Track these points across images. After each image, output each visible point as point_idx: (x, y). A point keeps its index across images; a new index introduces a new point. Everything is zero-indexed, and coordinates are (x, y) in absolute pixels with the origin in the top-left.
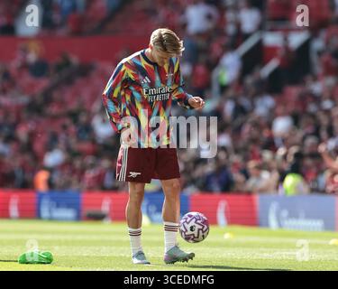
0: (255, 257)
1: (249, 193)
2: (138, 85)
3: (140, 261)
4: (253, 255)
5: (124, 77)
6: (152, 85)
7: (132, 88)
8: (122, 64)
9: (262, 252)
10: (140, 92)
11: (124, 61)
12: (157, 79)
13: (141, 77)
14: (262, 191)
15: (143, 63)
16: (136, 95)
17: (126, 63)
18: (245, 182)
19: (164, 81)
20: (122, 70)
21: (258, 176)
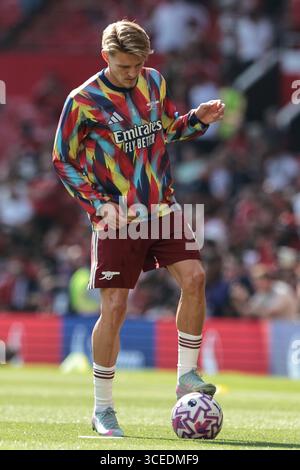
0: (263, 426)
1: (255, 319)
2: (103, 128)
3: (107, 431)
4: (260, 422)
5: (79, 120)
6: (127, 124)
7: (95, 136)
8: (71, 100)
9: (276, 417)
10: (109, 140)
11: (73, 94)
12: (134, 112)
13: (106, 115)
14: (276, 315)
15: (105, 92)
16: (105, 145)
17: (78, 97)
18: (247, 300)
19: (145, 115)
20: (74, 108)
21: (269, 291)
